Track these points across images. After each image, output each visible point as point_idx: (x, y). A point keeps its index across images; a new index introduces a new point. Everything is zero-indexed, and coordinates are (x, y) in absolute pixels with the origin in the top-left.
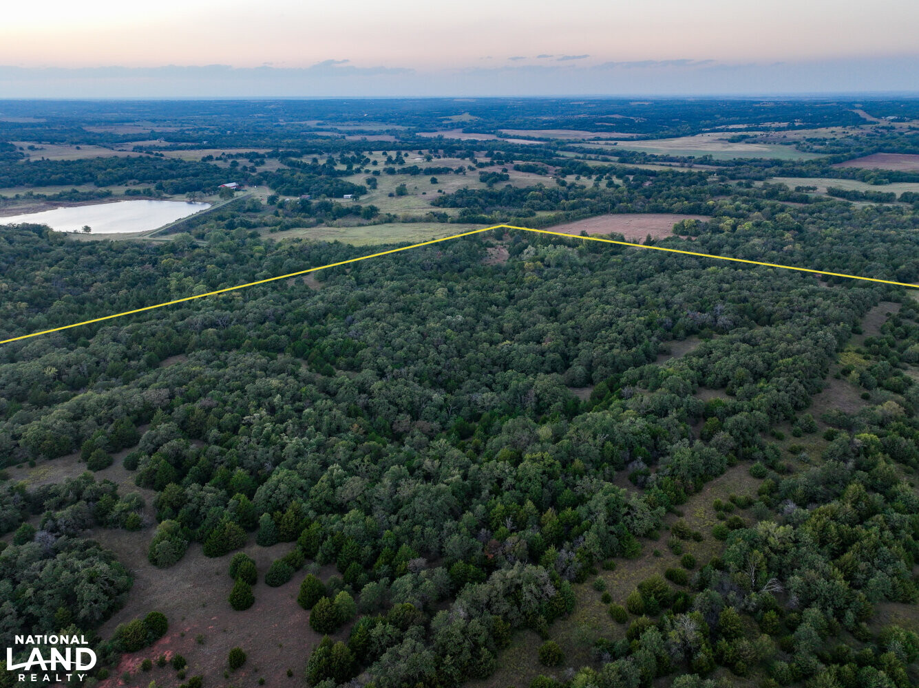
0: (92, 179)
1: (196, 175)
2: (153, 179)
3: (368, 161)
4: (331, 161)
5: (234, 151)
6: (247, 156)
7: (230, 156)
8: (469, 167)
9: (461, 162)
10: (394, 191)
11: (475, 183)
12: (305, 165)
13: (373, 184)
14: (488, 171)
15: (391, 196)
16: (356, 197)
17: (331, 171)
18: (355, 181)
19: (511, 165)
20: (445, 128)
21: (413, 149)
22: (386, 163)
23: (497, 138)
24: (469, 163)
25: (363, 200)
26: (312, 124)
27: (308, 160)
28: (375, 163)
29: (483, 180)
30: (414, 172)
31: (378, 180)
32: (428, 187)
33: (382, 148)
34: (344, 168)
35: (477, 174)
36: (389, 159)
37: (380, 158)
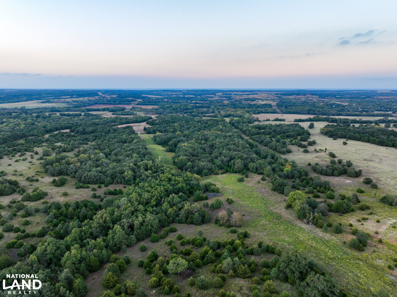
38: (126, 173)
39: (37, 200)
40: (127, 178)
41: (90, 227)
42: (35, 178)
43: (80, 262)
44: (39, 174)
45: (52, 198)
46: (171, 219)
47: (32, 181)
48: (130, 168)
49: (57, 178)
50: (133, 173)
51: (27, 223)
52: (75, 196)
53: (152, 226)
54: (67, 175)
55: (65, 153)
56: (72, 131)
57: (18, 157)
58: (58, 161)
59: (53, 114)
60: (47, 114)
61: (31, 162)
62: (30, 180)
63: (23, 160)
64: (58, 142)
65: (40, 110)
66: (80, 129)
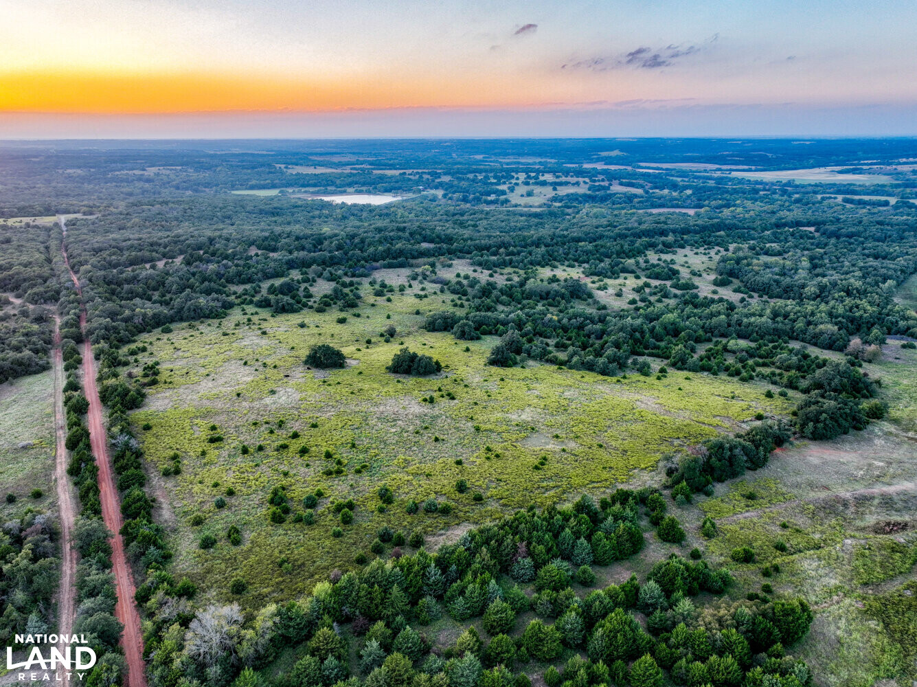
0: (333, 183)
1: (397, 182)
2: (370, 184)
3: (513, 177)
4: (487, 177)
5: (420, 171)
6: (429, 173)
7: (418, 173)
8: (585, 182)
9: (581, 180)
10: (525, 194)
11: (582, 190)
12: (468, 179)
13: (512, 190)
14: (597, 184)
15: (522, 196)
16: (499, 196)
17: (485, 182)
18: (501, 187)
19: (617, 181)
20: (591, 161)
21: (549, 172)
22: (525, 179)
23: (629, 168)
24: (587, 180)
25: (502, 197)
26: (479, 157)
27: (471, 176)
28: (518, 179)
29: (589, 189)
30: (544, 183)
31: (516, 187)
32: (549, 192)
33: (527, 171)
34: (495, 181)
35: (587, 186)
36: (529, 177)
37: (522, 176)
38: (806, 289)
39: (683, 289)
40: (804, 294)
42: (699, 273)
43: (671, 323)
44: (707, 270)
45: (698, 291)
48: (821, 284)
49: (720, 277)
50: (818, 292)
52: (723, 296)
53: (759, 328)
54: (738, 278)
55: (765, 256)
56: (817, 231)
57: (701, 250)
58: (738, 261)
59: (831, 198)
60: (819, 197)
61: (710, 257)
62: (694, 273)
63: (705, 254)
64: (775, 242)
65: (818, 187)
66: (832, 228)
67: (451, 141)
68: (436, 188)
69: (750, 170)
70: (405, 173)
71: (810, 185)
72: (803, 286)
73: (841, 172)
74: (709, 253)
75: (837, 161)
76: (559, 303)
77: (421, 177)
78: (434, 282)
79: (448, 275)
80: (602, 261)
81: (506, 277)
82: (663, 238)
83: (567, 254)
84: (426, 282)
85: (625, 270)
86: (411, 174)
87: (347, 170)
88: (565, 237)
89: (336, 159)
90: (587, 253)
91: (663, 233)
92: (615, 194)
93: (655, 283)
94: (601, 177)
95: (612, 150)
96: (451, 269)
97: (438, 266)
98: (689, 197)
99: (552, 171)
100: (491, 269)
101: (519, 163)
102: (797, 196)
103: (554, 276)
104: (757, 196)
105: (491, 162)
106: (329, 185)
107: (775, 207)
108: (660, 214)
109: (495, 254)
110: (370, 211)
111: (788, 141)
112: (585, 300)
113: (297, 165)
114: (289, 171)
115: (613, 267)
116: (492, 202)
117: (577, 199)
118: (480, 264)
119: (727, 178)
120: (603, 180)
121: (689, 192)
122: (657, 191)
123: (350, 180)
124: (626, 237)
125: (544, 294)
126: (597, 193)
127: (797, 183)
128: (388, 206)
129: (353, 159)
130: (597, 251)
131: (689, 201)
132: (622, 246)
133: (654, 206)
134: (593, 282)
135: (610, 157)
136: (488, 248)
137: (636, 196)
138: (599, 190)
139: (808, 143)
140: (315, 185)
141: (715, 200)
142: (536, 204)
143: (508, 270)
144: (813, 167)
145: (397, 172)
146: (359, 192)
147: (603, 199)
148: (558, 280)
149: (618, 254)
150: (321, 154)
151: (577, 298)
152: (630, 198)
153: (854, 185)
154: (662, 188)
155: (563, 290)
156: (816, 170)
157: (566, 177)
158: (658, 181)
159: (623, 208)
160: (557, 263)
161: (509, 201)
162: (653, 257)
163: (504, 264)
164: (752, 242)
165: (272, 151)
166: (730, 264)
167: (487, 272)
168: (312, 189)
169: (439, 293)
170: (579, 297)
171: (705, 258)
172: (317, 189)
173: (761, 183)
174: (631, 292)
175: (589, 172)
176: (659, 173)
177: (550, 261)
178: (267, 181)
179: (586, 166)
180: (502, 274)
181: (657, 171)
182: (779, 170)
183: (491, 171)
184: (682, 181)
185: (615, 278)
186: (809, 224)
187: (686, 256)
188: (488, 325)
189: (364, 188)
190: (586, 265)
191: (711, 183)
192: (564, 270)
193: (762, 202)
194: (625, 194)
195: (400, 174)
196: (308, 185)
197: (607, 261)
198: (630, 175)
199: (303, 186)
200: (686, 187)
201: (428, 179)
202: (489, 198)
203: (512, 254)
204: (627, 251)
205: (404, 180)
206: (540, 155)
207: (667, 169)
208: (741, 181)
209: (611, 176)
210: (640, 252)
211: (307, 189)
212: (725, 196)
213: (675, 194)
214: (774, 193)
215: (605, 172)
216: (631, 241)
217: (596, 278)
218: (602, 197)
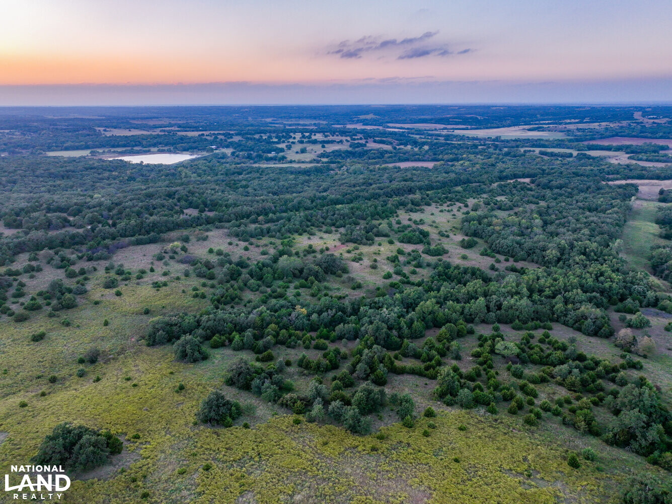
0: (140, 144)
1: (195, 142)
2: (172, 144)
3: (291, 137)
4: (270, 137)
5: (216, 132)
6: (223, 134)
7: (214, 134)
8: (347, 141)
9: (344, 138)
10: (299, 151)
11: (345, 147)
12: (255, 138)
13: (289, 147)
14: (356, 142)
15: (297, 153)
16: (278, 153)
17: (268, 142)
18: (280, 146)
19: (372, 139)
20: (352, 122)
21: (319, 132)
22: (301, 138)
23: (381, 128)
24: (349, 138)
25: (281, 154)
26: (269, 120)
27: (257, 136)
28: (294, 138)
29: (350, 146)
30: (315, 142)
31: (293, 145)
32: (319, 149)
33: (302, 132)
34: (276, 140)
35: (349, 144)
36: (304, 137)
37: (298, 136)
38: (548, 252)
39: (435, 256)
40: (547, 258)
41: (459, 292)
42: (446, 234)
43: (430, 313)
44: (454, 229)
45: (449, 257)
46: (556, 316)
47: (443, 235)
48: (560, 246)
49: (466, 238)
50: (559, 254)
51: (414, 273)
52: (474, 262)
53: (521, 313)
54: (481, 238)
55: (499, 211)
56: (532, 182)
57: (445, 207)
58: (479, 220)
59: (530, 151)
60: (522, 150)
61: (454, 215)
62: (441, 234)
63: (448, 211)
64: (503, 195)
65: (518, 142)
66: (544, 180)
67: (250, 107)
68: (227, 147)
69: (467, 129)
70: (203, 135)
71: (512, 140)
72: (544, 249)
73: (529, 130)
74: (452, 210)
75: (524, 122)
76: (312, 283)
77: (216, 138)
78: (182, 262)
79: (199, 251)
80: (357, 224)
81: (261, 249)
82: (411, 196)
83: (325, 218)
84: (172, 262)
85: (379, 234)
86: (209, 135)
87: (157, 132)
88: (325, 198)
89: (151, 123)
90: (344, 216)
91: (411, 191)
92: (371, 150)
93: (408, 248)
94: (359, 136)
95: (368, 114)
96: (205, 243)
97: (193, 239)
98: (427, 152)
99: (322, 131)
100: (247, 241)
101: (298, 125)
102: (506, 149)
103: (310, 247)
104: (477, 150)
105: (277, 124)
106: (136, 145)
107: (492, 160)
108: (406, 170)
109: (255, 221)
110: (160, 171)
111: (489, 107)
112: (340, 276)
113: (115, 128)
114: (106, 133)
115: (367, 232)
116: (271, 159)
117: (340, 155)
118: (237, 235)
119: (452, 135)
120: (361, 139)
121: (426, 147)
122: (402, 147)
123: (155, 141)
124: (380, 196)
125: (297, 272)
126: (357, 149)
127: (502, 138)
128: (177, 166)
129: (165, 121)
130: (353, 214)
131: (427, 156)
132: (376, 208)
133: (401, 160)
134: (349, 252)
135: (367, 120)
136: (248, 216)
137: (387, 152)
138: (358, 147)
139: (502, 108)
140: (124, 146)
141: (447, 154)
142: (308, 160)
143: (266, 240)
144: (509, 126)
145: (196, 134)
146: (161, 151)
147: (361, 155)
148: (314, 252)
149: (373, 216)
150: (142, 119)
151: (331, 273)
152: (382, 154)
153: (542, 140)
154: (406, 145)
155: (316, 268)
156: (513, 128)
157: (333, 136)
158: (403, 138)
159: (377, 163)
160: (314, 230)
161: (286, 158)
162: (403, 217)
163: (261, 234)
164: (485, 196)
165: (103, 116)
166: (474, 225)
167: (243, 244)
168: (120, 150)
169: (183, 277)
170: (334, 273)
171: (449, 216)
172: (124, 149)
173: (477, 139)
174: (386, 262)
175: (350, 132)
176: (403, 132)
177: (308, 226)
178: (82, 143)
179: (349, 126)
180: (258, 246)
181: (401, 130)
182: (487, 128)
183: (274, 132)
184: (420, 138)
185: (370, 245)
186: (524, 176)
187: (432, 214)
188: (220, 332)
189: (166, 148)
190: (342, 230)
191: (442, 140)
192: (321, 238)
193: (482, 155)
194: (378, 150)
195: (199, 135)
196: (118, 146)
197: (363, 224)
198: (381, 134)
199: (113, 146)
200: (424, 144)
201: (221, 140)
202: (270, 155)
203: (272, 221)
204: (381, 212)
205: (201, 140)
206: (315, 118)
207: (408, 129)
208: (462, 138)
209: (368, 135)
210: (393, 213)
211: (116, 149)
212: (454, 150)
213: (416, 149)
214: (489, 147)
215: (363, 132)
216: (384, 201)
217: (351, 246)
218: (360, 153)
